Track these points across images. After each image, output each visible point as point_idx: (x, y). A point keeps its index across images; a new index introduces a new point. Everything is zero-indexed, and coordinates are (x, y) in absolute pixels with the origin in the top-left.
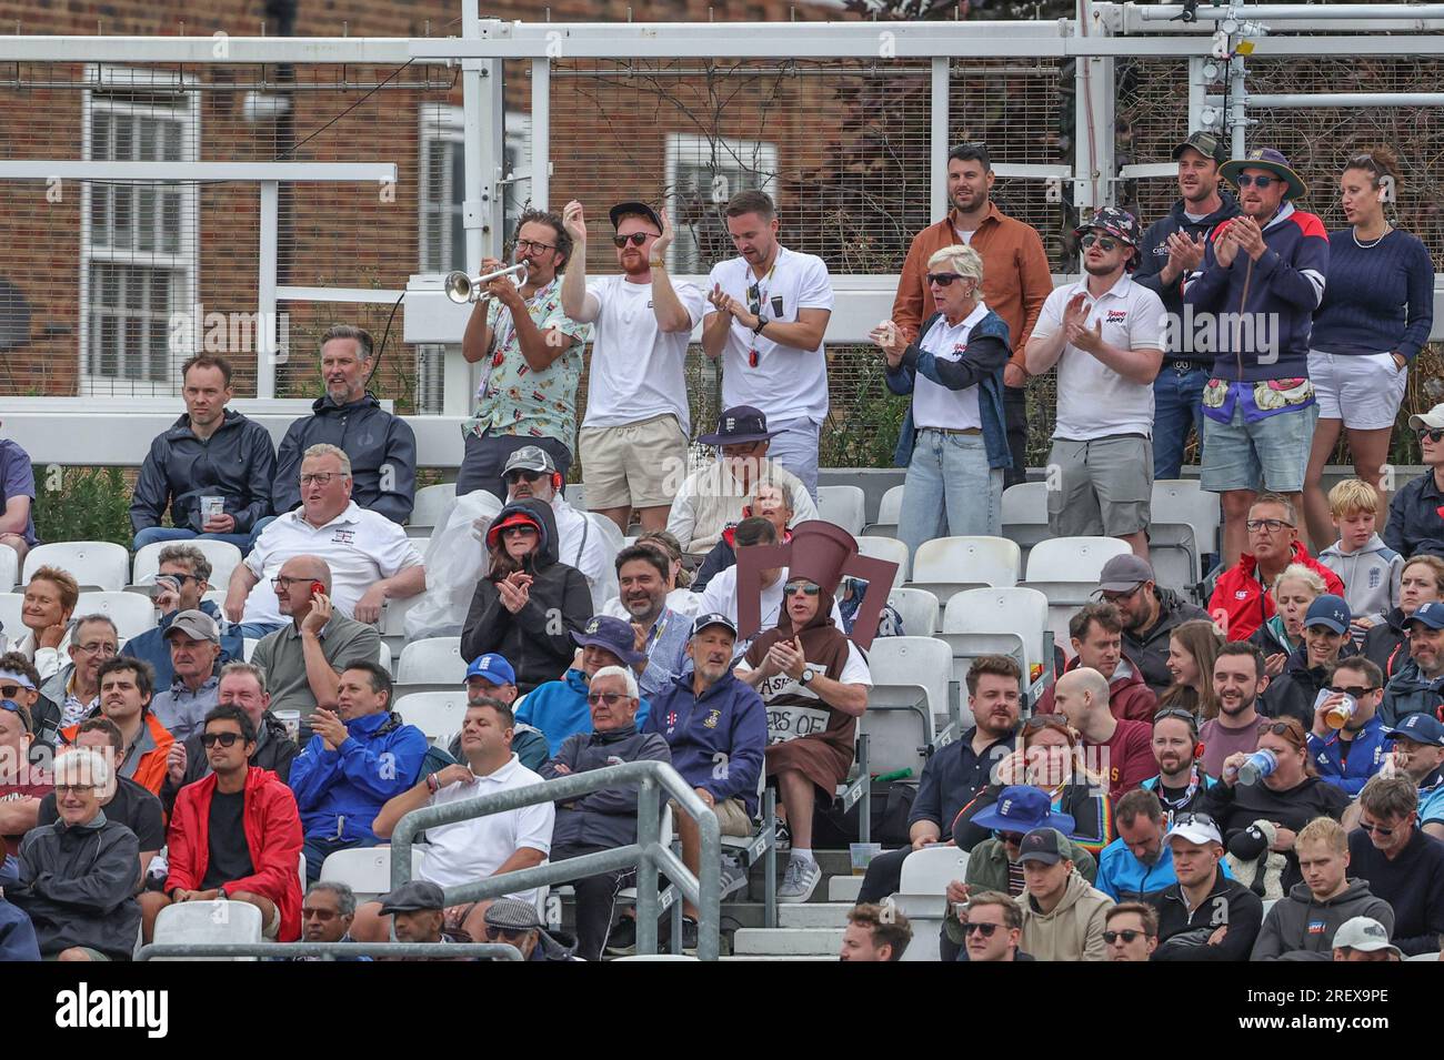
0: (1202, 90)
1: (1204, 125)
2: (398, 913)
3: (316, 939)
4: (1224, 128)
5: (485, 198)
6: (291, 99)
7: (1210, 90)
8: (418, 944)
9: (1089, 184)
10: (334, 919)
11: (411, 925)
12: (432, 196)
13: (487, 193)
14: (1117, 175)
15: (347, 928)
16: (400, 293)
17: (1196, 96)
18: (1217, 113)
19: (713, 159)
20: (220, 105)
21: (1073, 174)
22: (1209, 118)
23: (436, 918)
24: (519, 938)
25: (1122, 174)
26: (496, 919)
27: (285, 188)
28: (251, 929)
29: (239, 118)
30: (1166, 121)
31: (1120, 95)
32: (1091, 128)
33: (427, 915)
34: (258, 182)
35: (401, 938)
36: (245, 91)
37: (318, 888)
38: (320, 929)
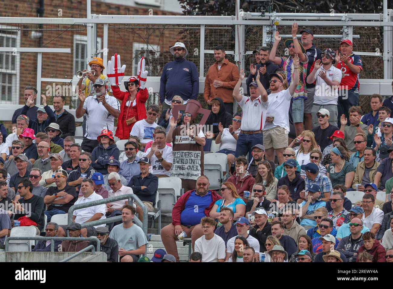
0: (266, 33)
1: (266, 42)
2: (70, 230)
3: (49, 236)
4: (271, 43)
5: (92, 57)
6: (42, 32)
7: (268, 33)
8: (74, 238)
9: (238, 56)
10: (53, 231)
11: (73, 233)
12: (76, 56)
13: (92, 56)
14: (245, 54)
15: (56, 233)
16: (71, 80)
17: (265, 35)
18: (269, 39)
19: (147, 48)
20: (25, 34)
21: (234, 53)
22: (267, 40)
23: (79, 232)
24: (104, 236)
25: (246, 53)
26: (98, 231)
27: (44, 54)
28: (34, 233)
29: (30, 37)
30: (257, 41)
31: (246, 34)
32: (239, 42)
33: (77, 231)
34: (37, 53)
35: (70, 236)
36: (31, 31)
37: (50, 224)
38: (50, 234)
